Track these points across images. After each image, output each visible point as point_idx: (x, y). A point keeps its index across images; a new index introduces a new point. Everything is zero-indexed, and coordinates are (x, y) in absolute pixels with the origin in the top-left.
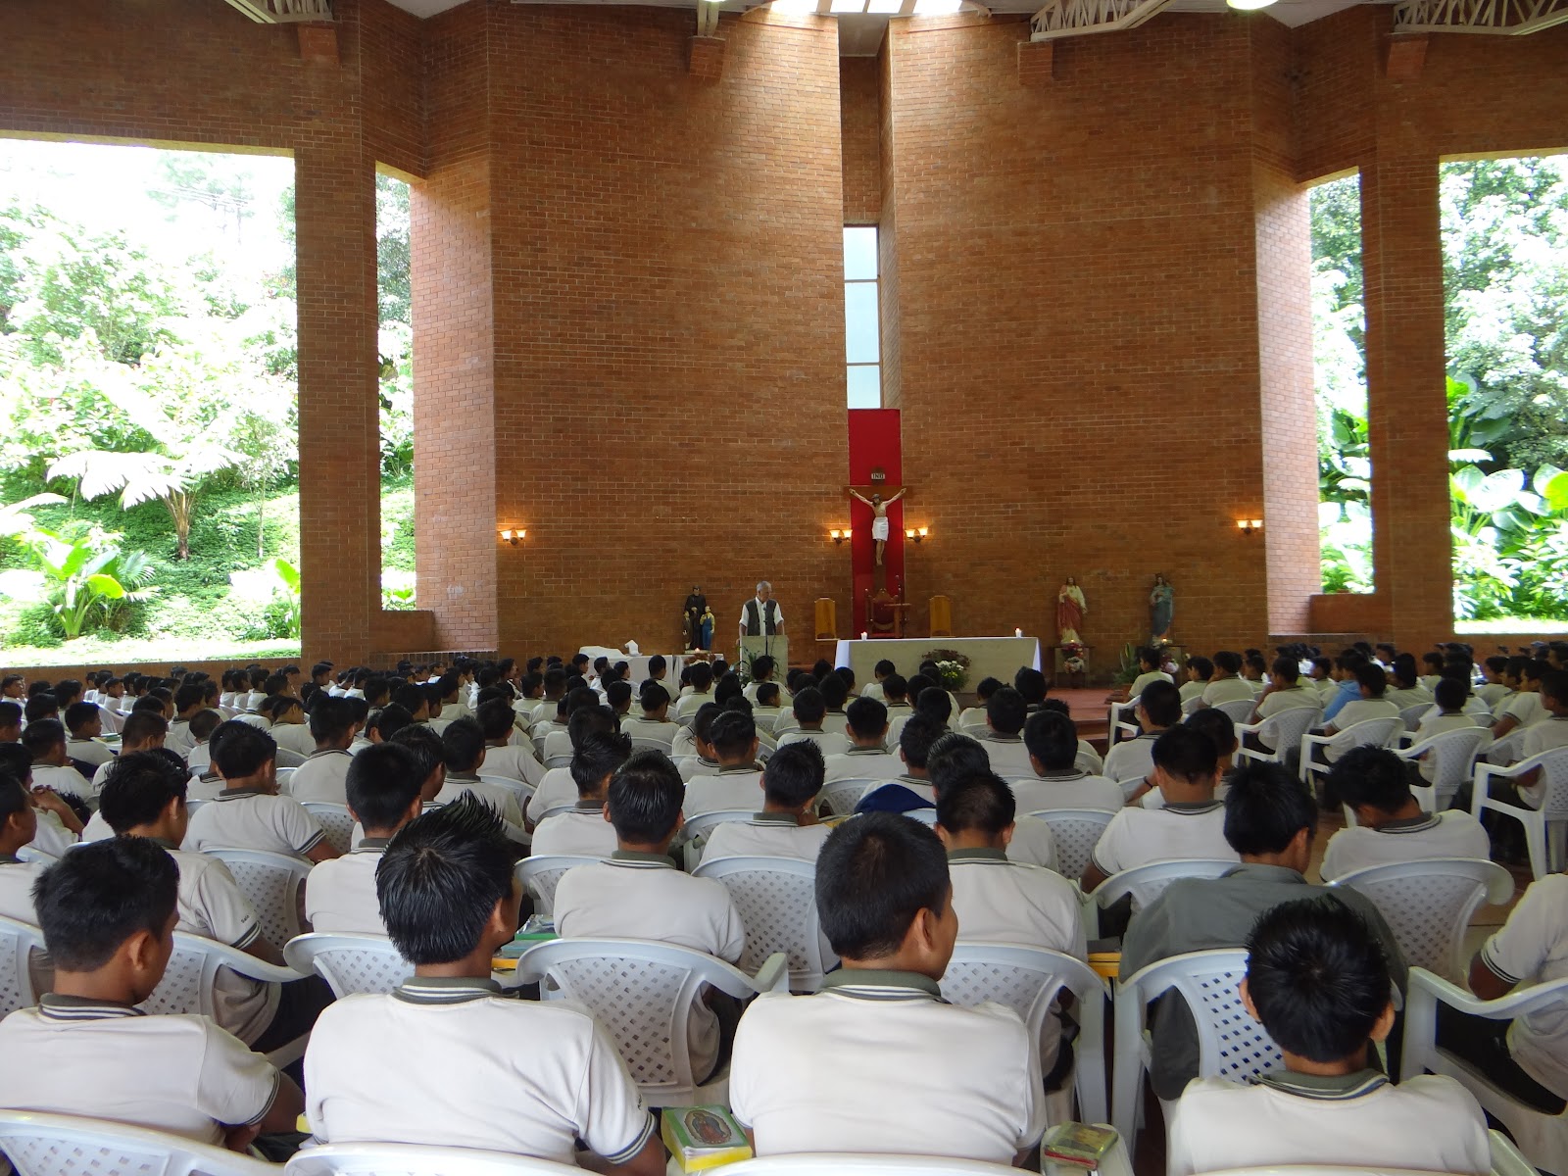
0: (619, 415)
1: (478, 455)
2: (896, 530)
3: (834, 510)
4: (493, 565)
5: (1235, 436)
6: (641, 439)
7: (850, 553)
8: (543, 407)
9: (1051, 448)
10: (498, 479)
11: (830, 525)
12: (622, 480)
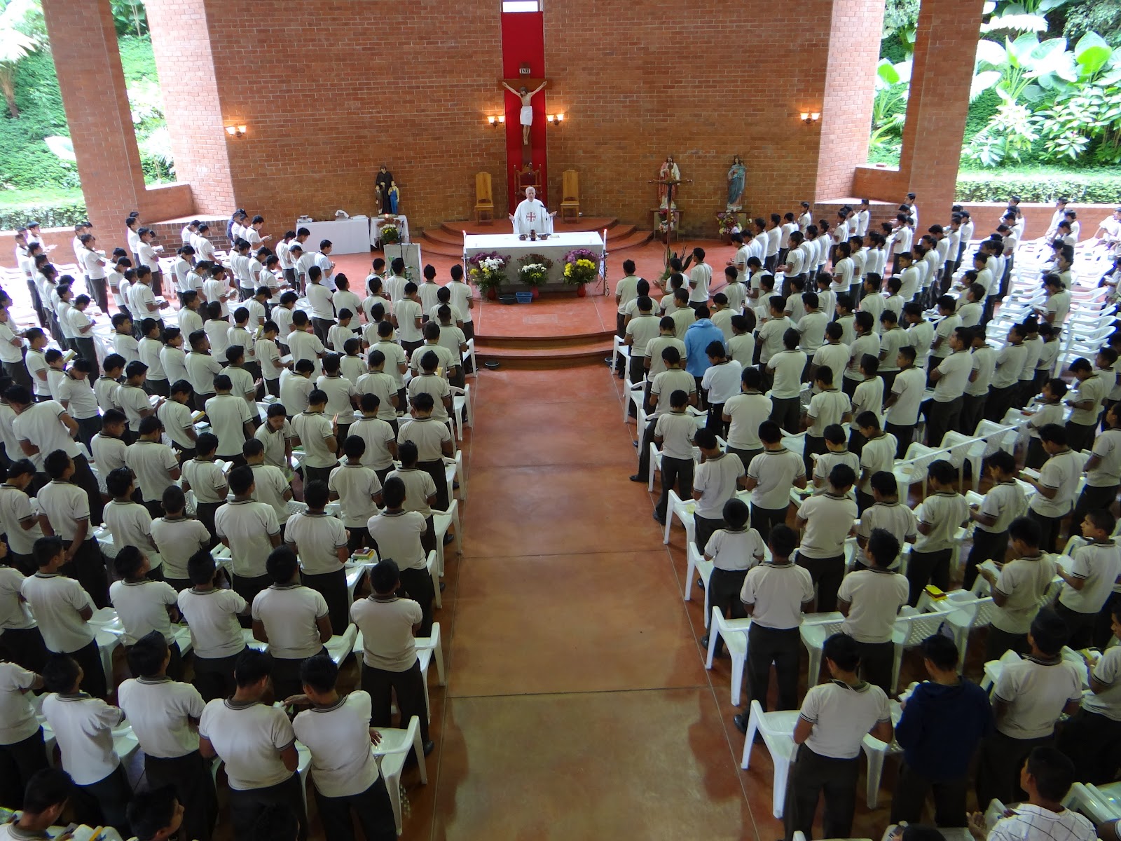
0: (310, 25)
1: (201, 63)
2: (539, 115)
3: (491, 99)
4: (224, 153)
5: (807, 40)
6: (331, 45)
7: (505, 133)
8: (247, 20)
9: (661, 48)
10: (218, 84)
11: (488, 111)
12: (318, 81)
